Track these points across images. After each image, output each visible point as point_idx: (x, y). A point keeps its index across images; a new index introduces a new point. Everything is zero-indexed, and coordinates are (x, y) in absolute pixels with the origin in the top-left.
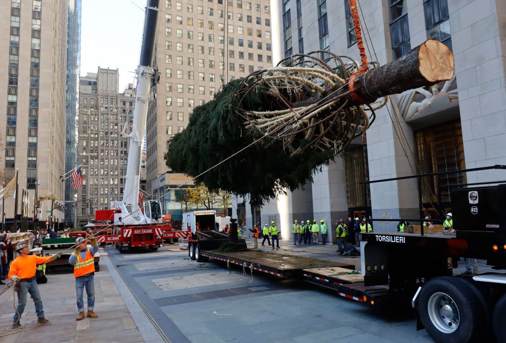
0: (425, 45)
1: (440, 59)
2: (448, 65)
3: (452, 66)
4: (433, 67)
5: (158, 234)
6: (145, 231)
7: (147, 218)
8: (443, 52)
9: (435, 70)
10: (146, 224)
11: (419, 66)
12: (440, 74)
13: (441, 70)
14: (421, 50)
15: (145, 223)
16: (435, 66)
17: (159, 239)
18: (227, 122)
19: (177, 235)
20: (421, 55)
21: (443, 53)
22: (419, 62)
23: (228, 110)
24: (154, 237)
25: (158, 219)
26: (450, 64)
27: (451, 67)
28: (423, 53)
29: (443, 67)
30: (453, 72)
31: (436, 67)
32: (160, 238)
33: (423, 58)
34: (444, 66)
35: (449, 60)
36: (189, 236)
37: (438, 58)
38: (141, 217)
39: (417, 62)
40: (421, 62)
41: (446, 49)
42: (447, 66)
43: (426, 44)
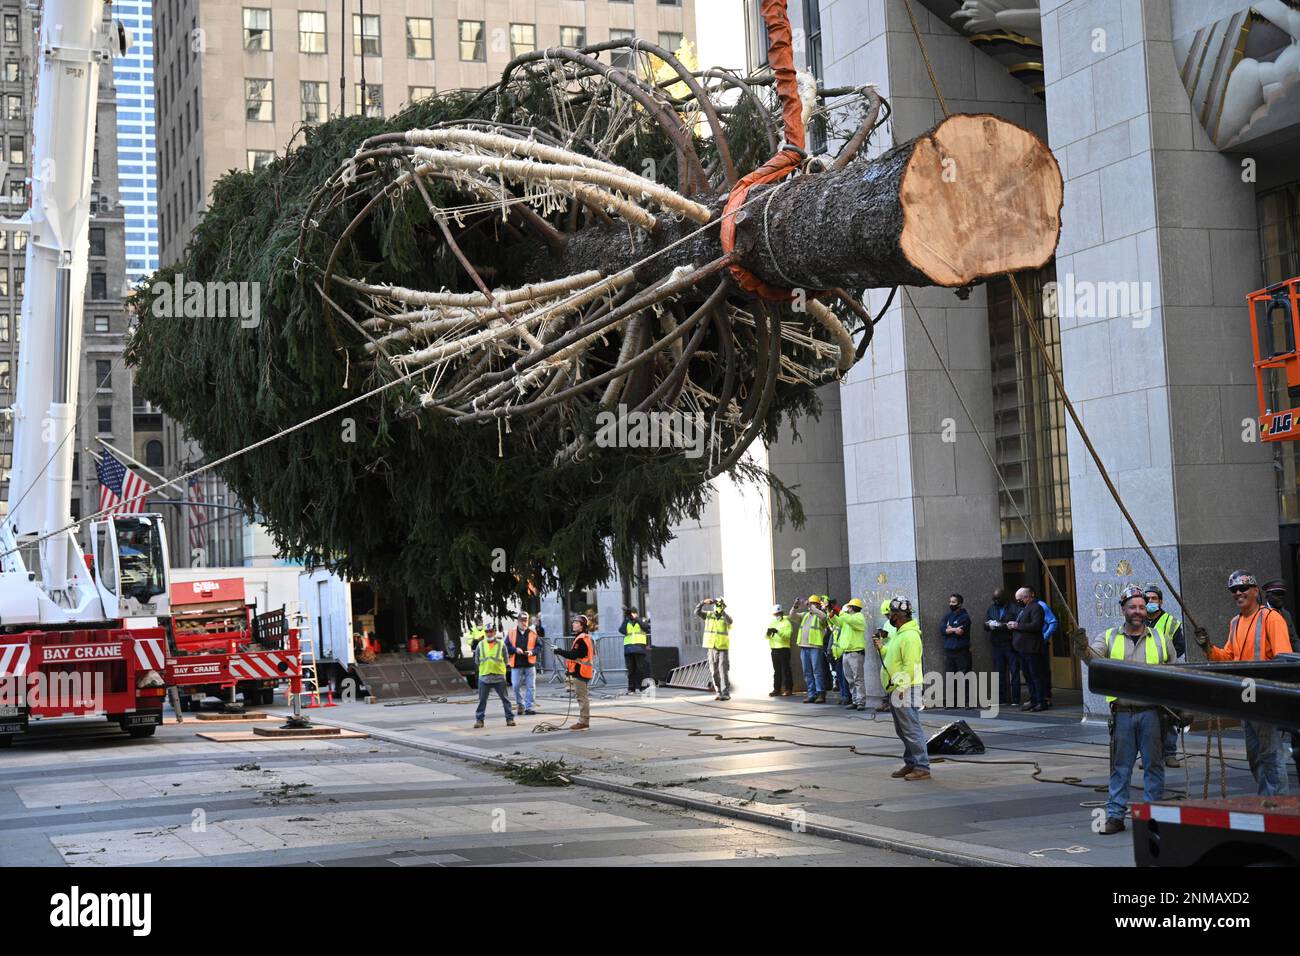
0: (935, 144)
1: (999, 189)
2: (1034, 209)
3: (1052, 212)
4: (964, 227)
5: (146, 665)
6: (88, 652)
7: (105, 593)
8: (1012, 158)
9: (974, 239)
10: (100, 619)
11: (899, 230)
12: (994, 248)
13: (1000, 232)
14: (913, 162)
15: (97, 618)
16: (972, 220)
17: (153, 686)
18: (286, 330)
19: (238, 668)
20: (912, 183)
21: (1012, 166)
22: (903, 215)
23: (290, 279)
24: (130, 675)
25: (153, 600)
26: (1041, 204)
27: (1044, 216)
28: (923, 172)
29: (1009, 220)
30: (1053, 235)
31: (979, 224)
32: (160, 682)
33: (922, 196)
34: (1017, 216)
35: (1039, 188)
36: (289, 672)
37: (988, 188)
38: (81, 587)
39: (896, 216)
40: (911, 211)
41: (1029, 147)
42: (1026, 212)
43: (938, 135)
